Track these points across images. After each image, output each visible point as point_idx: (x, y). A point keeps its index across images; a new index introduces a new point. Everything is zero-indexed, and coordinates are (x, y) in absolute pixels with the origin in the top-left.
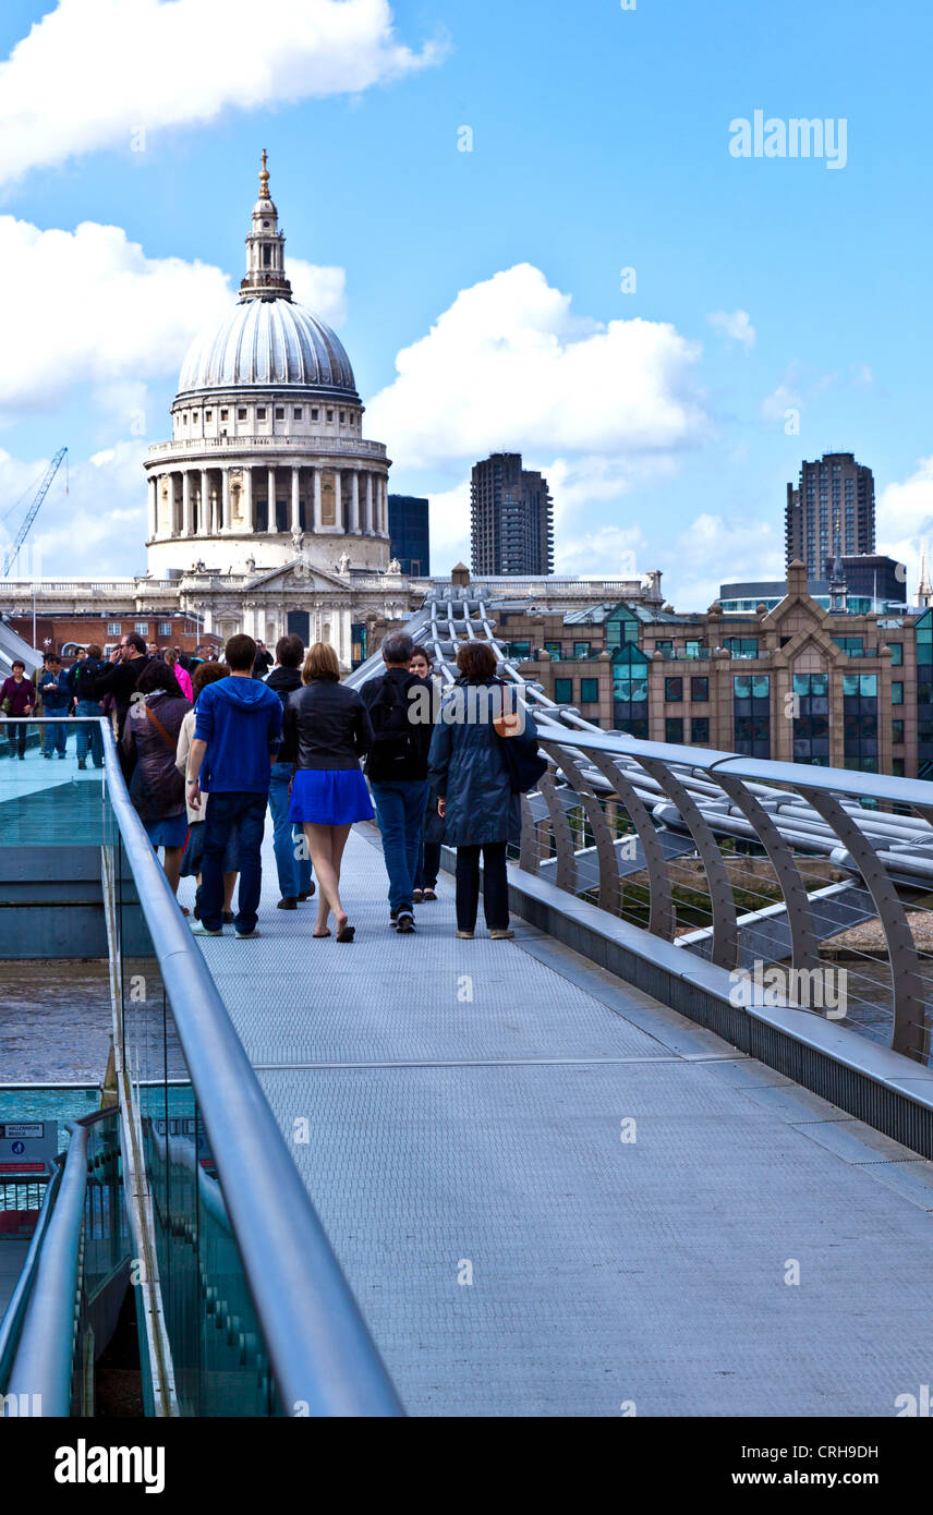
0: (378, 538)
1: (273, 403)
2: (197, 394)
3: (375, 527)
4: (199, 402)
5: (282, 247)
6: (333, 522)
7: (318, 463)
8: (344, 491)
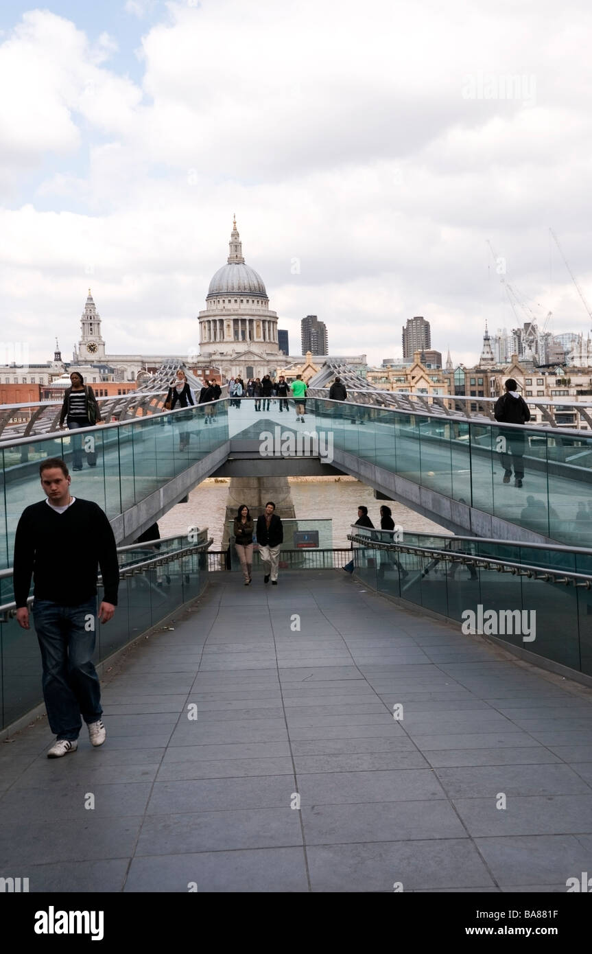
0: (275, 343)
3: (274, 340)
4: (215, 297)
5: (241, 246)
6: (260, 338)
7: (254, 318)
8: (264, 327)
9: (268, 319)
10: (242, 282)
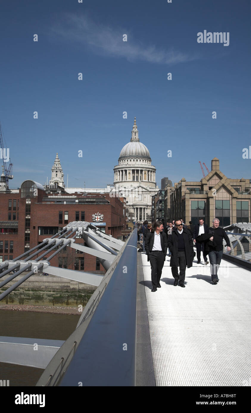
1: (136, 159)
3: (153, 181)
4: (123, 158)
6: (146, 179)
7: (144, 169)
8: (148, 174)
9: (151, 170)
10: (137, 151)
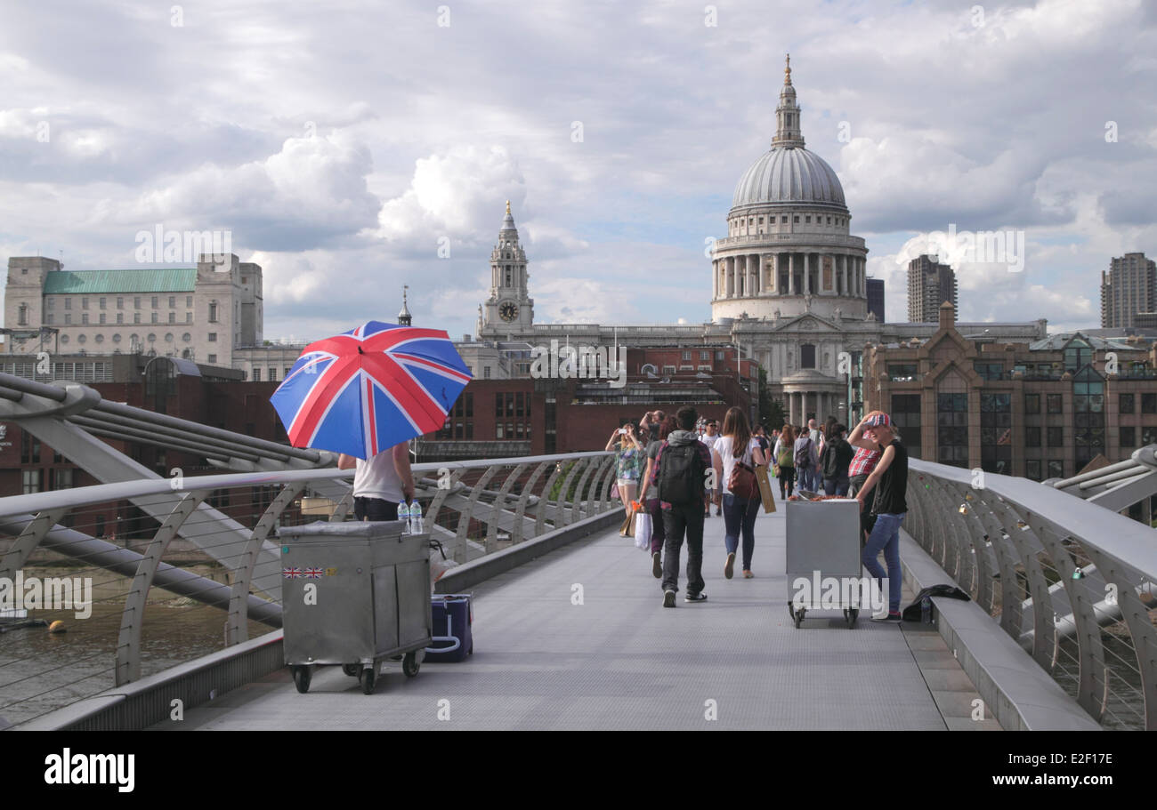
0: (860, 298)
1: (793, 213)
2: (744, 208)
3: (858, 291)
4: (745, 212)
5: (799, 115)
6: (830, 288)
7: (820, 251)
8: (839, 267)
9: (848, 252)
